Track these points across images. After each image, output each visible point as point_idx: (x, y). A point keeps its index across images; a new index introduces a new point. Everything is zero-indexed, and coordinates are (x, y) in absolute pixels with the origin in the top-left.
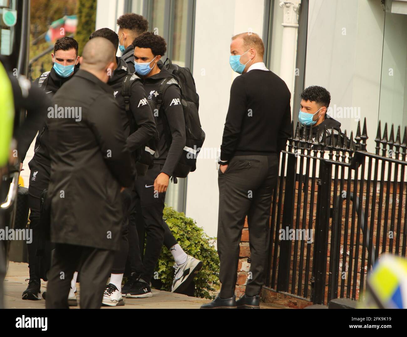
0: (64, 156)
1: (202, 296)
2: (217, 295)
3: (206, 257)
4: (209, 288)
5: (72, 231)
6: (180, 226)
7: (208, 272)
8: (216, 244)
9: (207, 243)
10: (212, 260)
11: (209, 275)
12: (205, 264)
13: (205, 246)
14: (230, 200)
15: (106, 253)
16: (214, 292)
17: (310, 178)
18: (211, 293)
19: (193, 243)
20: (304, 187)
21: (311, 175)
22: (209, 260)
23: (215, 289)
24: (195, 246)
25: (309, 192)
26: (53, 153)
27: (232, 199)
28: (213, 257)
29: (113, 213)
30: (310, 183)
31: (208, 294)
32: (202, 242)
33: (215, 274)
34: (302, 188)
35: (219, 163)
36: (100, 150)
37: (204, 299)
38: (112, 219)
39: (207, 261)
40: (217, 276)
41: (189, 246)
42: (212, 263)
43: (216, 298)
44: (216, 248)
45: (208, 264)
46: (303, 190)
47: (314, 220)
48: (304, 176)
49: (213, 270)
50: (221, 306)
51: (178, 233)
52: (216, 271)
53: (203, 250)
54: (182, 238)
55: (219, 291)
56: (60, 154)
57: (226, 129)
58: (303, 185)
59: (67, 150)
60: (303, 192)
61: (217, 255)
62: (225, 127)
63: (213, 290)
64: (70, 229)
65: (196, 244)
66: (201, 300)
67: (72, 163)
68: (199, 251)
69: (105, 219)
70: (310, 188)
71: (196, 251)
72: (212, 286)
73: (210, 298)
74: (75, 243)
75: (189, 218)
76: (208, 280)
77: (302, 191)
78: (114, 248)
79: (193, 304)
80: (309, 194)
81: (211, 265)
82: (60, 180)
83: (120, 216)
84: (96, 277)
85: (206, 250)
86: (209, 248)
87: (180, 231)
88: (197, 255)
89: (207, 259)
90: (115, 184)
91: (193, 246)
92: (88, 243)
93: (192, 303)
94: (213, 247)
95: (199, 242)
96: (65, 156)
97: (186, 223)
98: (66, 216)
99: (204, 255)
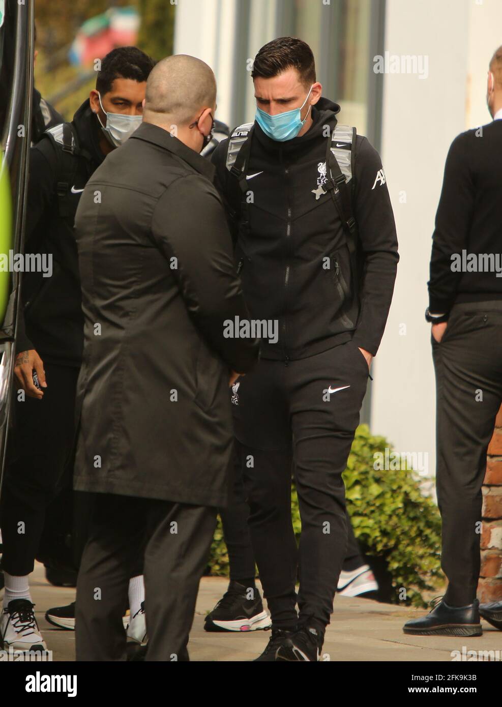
0: (106, 307)
1: (408, 602)
2: (439, 601)
3: (415, 519)
4: (422, 585)
5: (122, 467)
6: (360, 453)
7: (421, 551)
8: (434, 491)
9: (417, 490)
10: (429, 525)
11: (422, 557)
12: (413, 533)
13: (414, 496)
14: (453, 396)
15: (197, 513)
16: (434, 594)
18: (427, 596)
19: (387, 489)
22: (422, 525)
23: (435, 586)
24: (392, 496)
26: (87, 302)
27: (458, 394)
28: (430, 518)
29: (210, 428)
31: (421, 598)
32: (406, 488)
33: (434, 555)
35: (429, 319)
36: (180, 293)
37: (411, 609)
38: (210, 439)
39: (418, 528)
40: (439, 558)
41: (378, 497)
42: (428, 532)
43: (437, 606)
44: (435, 501)
45: (420, 533)
49: (431, 546)
50: (448, 623)
51: (354, 469)
52: (437, 549)
53: (409, 503)
54: (363, 480)
55: (442, 591)
56: (99, 303)
57: (435, 246)
59: (114, 294)
61: (439, 514)
62: (434, 243)
63: (430, 588)
64: (118, 463)
65: (394, 491)
66: (405, 612)
67: (123, 321)
68: (400, 508)
69: (195, 440)
71: (393, 507)
72: (429, 580)
73: (425, 606)
74: (129, 492)
75: (379, 436)
76: (420, 568)
78: (213, 503)
79: (388, 620)
81: (426, 536)
82: (99, 359)
83: (227, 434)
84: (177, 566)
85: (416, 505)
86: (421, 500)
87: (359, 464)
88: (398, 516)
89: (417, 523)
90: (215, 365)
91: (388, 495)
92: (158, 492)
93: (387, 617)
94: (430, 497)
95: (400, 487)
96: (109, 307)
97: (372, 447)
98: (111, 435)
99: (412, 515)
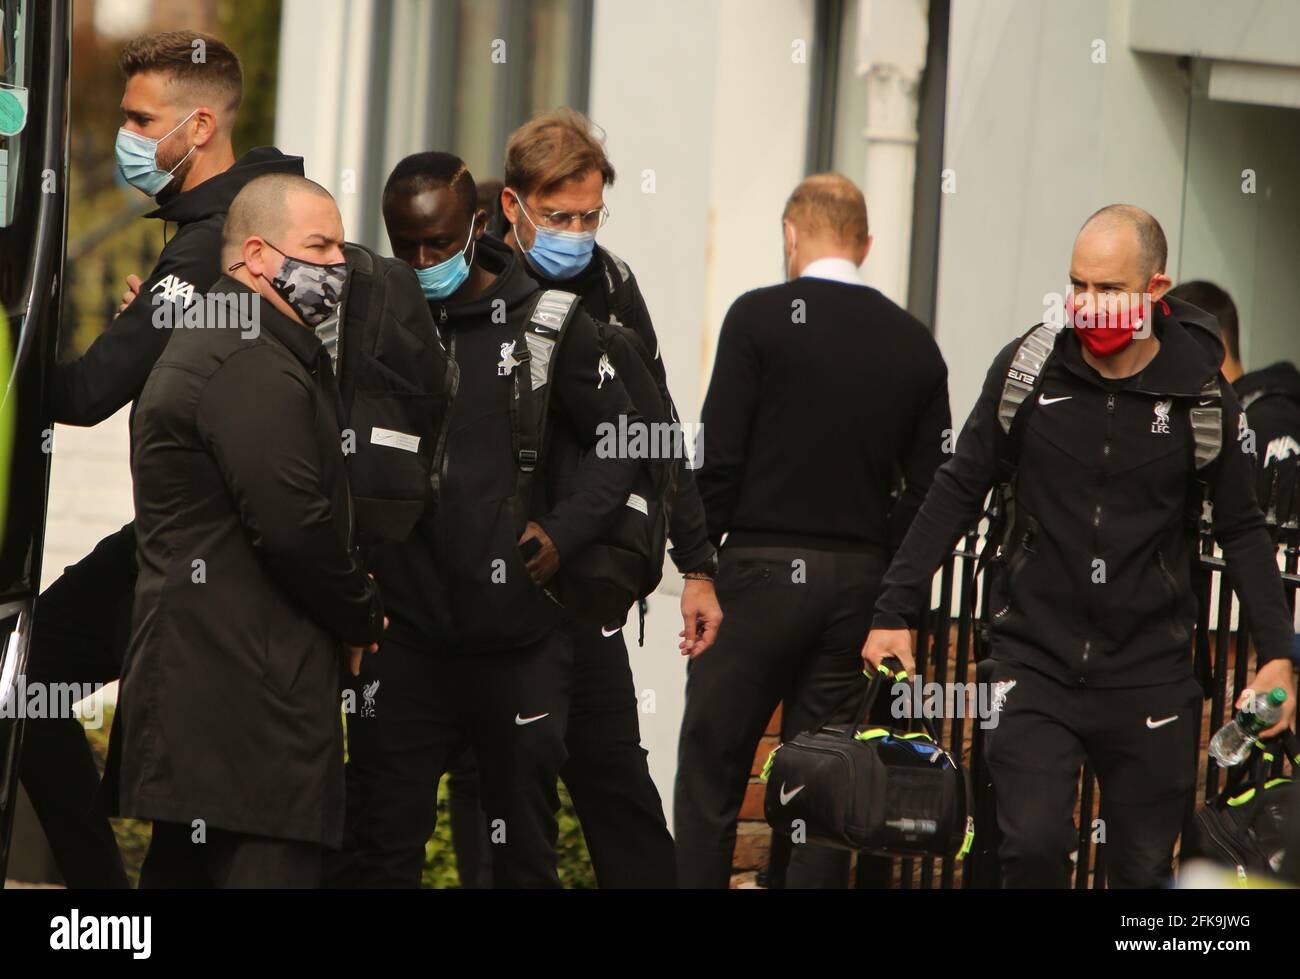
0: (149, 545)
17: (955, 619)
20: (933, 646)
21: (955, 611)
25: (951, 663)
30: (953, 634)
34: (930, 650)
38: (288, 739)
46: (933, 655)
47: (967, 750)
48: (933, 611)
58: (931, 641)
59: (156, 524)
60: (932, 663)
67: (164, 564)
70: (952, 651)
77: (929, 660)
80: (951, 668)
